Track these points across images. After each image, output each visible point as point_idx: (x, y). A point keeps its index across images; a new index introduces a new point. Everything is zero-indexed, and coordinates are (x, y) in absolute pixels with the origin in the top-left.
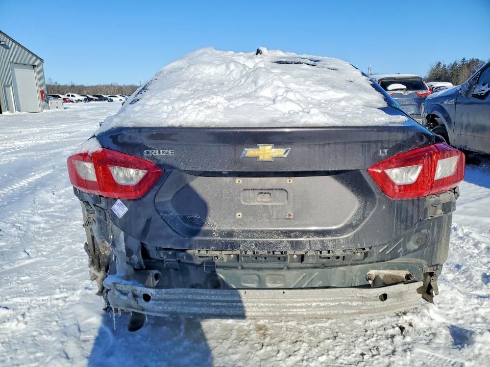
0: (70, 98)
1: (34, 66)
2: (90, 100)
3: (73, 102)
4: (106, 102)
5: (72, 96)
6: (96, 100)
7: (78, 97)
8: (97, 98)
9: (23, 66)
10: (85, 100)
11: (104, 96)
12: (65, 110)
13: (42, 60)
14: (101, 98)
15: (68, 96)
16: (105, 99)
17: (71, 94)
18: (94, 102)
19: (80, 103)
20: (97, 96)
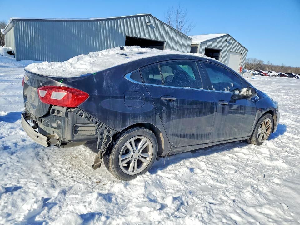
0: (269, 73)
1: (242, 53)
2: (282, 75)
3: (269, 76)
4: (294, 78)
5: (271, 72)
6: (287, 76)
7: (274, 73)
8: (288, 75)
9: (233, 53)
10: (278, 75)
11: (293, 74)
12: (253, 79)
13: (247, 50)
14: (290, 75)
15: (269, 72)
16: (294, 76)
17: (270, 71)
18: (285, 77)
19: (274, 77)
20: (288, 74)
